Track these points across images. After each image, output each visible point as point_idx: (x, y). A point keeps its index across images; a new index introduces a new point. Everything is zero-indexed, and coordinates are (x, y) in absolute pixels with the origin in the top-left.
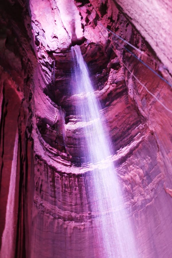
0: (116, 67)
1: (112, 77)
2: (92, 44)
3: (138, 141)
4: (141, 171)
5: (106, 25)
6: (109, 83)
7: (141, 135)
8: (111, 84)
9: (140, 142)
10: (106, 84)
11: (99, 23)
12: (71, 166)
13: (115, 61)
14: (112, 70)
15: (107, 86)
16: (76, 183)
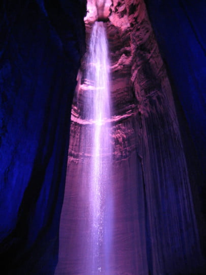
0: (127, 53)
1: (122, 60)
2: (113, 26)
3: (128, 115)
4: (125, 136)
5: (130, 22)
6: (118, 63)
7: (132, 112)
8: (119, 65)
9: (130, 117)
10: (116, 63)
11: (125, 17)
12: (78, 117)
13: (128, 49)
14: (124, 55)
15: (117, 65)
16: (79, 130)
